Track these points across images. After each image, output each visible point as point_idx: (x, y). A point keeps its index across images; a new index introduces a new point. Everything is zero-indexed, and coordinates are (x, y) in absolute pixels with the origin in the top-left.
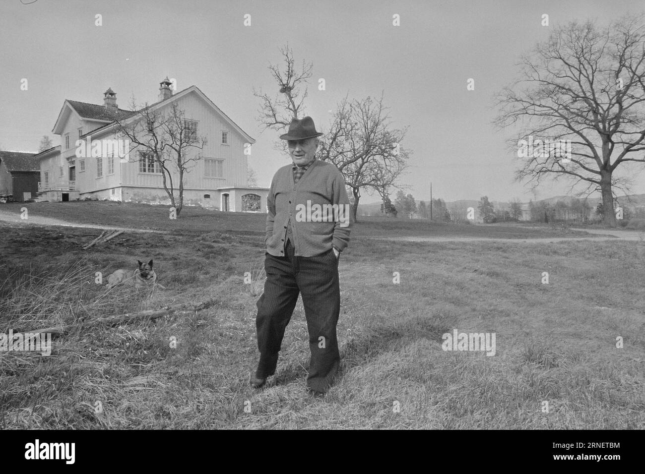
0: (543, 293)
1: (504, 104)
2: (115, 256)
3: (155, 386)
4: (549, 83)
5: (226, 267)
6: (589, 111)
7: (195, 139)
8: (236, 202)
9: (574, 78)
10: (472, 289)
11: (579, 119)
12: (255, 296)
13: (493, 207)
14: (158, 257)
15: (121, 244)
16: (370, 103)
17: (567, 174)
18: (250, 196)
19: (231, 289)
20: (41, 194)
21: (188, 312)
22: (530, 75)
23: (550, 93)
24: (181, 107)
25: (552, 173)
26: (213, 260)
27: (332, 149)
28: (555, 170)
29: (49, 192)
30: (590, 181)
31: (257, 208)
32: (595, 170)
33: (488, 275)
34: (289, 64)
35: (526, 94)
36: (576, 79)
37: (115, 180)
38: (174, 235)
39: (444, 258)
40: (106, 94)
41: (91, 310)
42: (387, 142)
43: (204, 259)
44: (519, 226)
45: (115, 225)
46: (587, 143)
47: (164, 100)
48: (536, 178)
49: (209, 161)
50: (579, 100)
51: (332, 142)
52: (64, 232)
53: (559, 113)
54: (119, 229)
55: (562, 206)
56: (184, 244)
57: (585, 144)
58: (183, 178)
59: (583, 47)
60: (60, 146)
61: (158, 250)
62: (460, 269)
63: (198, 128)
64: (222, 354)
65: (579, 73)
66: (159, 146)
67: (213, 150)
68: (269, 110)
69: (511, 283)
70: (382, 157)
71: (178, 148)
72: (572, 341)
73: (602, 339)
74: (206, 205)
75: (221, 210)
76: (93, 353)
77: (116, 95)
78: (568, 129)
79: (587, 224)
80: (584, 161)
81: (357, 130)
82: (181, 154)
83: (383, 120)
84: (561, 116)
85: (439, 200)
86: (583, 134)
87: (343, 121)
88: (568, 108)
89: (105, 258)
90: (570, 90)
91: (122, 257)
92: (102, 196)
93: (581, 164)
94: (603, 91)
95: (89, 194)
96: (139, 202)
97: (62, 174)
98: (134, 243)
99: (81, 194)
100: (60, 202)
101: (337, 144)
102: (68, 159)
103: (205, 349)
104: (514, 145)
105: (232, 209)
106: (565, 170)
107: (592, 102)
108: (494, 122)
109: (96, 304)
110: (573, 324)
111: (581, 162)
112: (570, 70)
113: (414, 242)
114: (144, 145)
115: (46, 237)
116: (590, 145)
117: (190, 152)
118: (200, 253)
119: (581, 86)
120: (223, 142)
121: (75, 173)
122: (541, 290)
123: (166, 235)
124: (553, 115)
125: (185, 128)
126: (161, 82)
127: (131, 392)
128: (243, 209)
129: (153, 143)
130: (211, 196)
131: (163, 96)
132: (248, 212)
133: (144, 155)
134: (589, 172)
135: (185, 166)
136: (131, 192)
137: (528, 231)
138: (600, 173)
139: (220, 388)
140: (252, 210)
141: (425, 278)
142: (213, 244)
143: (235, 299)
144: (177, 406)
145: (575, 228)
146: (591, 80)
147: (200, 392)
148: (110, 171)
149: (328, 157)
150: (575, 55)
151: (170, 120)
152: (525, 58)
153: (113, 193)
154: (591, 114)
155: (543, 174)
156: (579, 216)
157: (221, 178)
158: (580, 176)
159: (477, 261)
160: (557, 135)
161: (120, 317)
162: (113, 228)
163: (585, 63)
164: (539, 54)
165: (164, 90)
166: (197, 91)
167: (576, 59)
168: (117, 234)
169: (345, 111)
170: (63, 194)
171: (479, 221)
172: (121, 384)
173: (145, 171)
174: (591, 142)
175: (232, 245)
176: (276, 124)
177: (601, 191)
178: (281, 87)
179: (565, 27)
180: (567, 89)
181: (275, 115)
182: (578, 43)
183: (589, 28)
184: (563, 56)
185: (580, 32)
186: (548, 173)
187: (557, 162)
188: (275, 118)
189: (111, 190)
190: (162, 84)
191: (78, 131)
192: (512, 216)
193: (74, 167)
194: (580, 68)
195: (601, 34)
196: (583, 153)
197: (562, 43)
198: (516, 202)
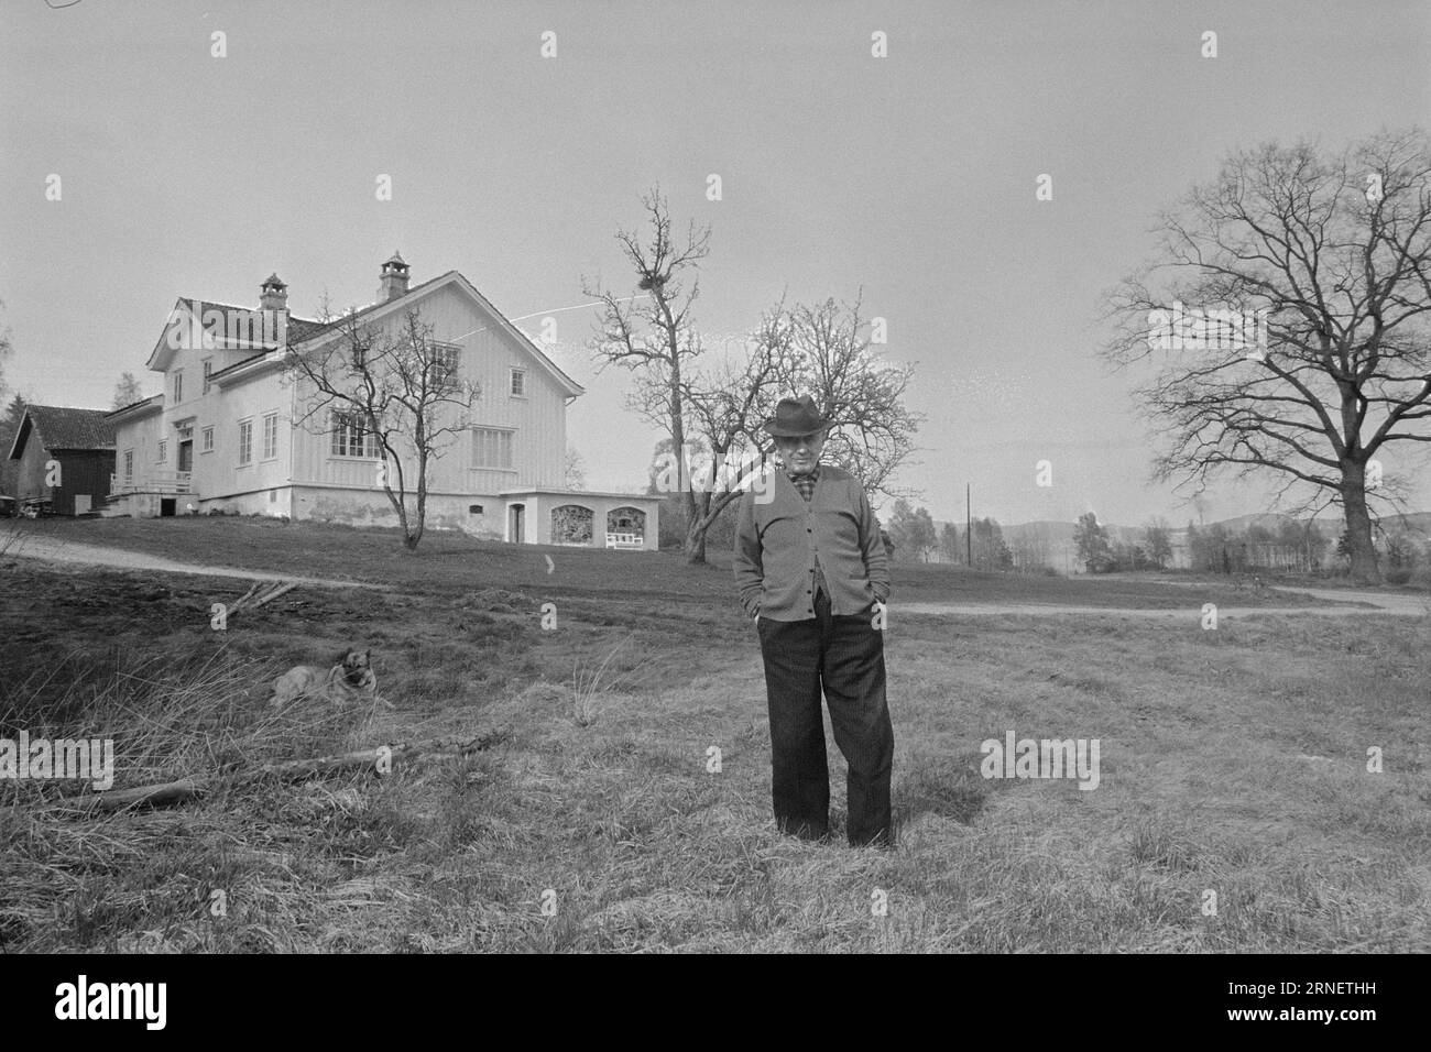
0: (1193, 725)
1: (1126, 313)
2: (283, 637)
3: (390, 898)
4: (1222, 271)
5: (522, 665)
6: (1310, 331)
7: (455, 385)
8: (540, 520)
9: (1275, 260)
10: (1042, 716)
11: (1290, 347)
12: (585, 725)
13: (1107, 538)
14: (374, 640)
15: (293, 613)
16: (833, 312)
17: (1266, 467)
18: (571, 509)
19: (534, 710)
20: (116, 500)
21: (447, 756)
22: (1180, 254)
23: (1225, 292)
24: (426, 316)
25: (1233, 463)
26: (492, 649)
27: (749, 411)
28: (1239, 459)
29: (135, 497)
30: (1319, 482)
31: (585, 537)
32: (1328, 458)
33: (1078, 686)
34: (660, 228)
35: (1172, 293)
36: (1280, 264)
37: (279, 472)
38: (406, 593)
39: (988, 649)
40: (265, 286)
41: (246, 749)
42: (870, 396)
43: (474, 648)
44: (1164, 580)
45: (278, 571)
46: (1308, 400)
47: (389, 301)
48: (1198, 475)
49: (482, 433)
50: (1287, 307)
51: (751, 397)
52: (170, 585)
54: (286, 578)
55: (1261, 536)
56: (429, 613)
57: (1304, 403)
58: (427, 471)
59: (1291, 194)
60: (161, 395)
61: (375, 627)
62: (1020, 673)
63: (461, 362)
64: (519, 839)
65: (1285, 249)
66: (375, 401)
67: (493, 408)
68: (616, 326)
69: (1125, 705)
70: (859, 428)
71: (416, 404)
72: (1240, 823)
73: (1301, 820)
74: (475, 527)
75: (507, 540)
76: (260, 834)
77: (287, 289)
78: (1266, 369)
79: (1318, 576)
80: (1303, 439)
81: (806, 370)
82: (424, 416)
83: (861, 348)
85: (987, 521)
86: (1299, 379)
87: (774, 351)
89: (264, 642)
90: (1268, 285)
91: (298, 640)
92: (249, 506)
93: (1296, 446)
94: (1339, 288)
95: (218, 501)
96: (328, 520)
97: (162, 456)
98: (321, 610)
99: (202, 501)
100: (156, 517)
101: (760, 400)
102: (177, 424)
103: (486, 830)
104: (1148, 403)
105: (531, 537)
106: (1261, 457)
107: (1316, 312)
108: (1104, 353)
109: (257, 737)
110: (1246, 790)
111: (1298, 441)
112: (1267, 244)
113: (926, 614)
114: (344, 397)
115: (132, 594)
116: (1314, 403)
117: (444, 413)
118: (463, 634)
119: (1291, 278)
120: (514, 391)
121: (191, 454)
122: (1188, 719)
123: (389, 593)
125: (433, 362)
126: (384, 263)
127: (341, 909)
128: (553, 539)
129: (364, 393)
130: (485, 510)
131: (387, 291)
132: (564, 544)
133: (342, 418)
134: (1315, 463)
135: (430, 444)
136: (311, 499)
137: (1182, 592)
138: (1339, 465)
139: (519, 903)
140: (574, 540)
141: (943, 691)
142: (491, 615)
143: (544, 731)
144: (436, 936)
145: (1288, 586)
146: (1312, 265)
147: (481, 909)
148: (267, 451)
149: (741, 427)
150: (1276, 211)
151: (402, 345)
152: (1168, 217)
153: (273, 499)
154: (1315, 336)
155: (1212, 467)
156: (1301, 559)
157: (506, 470)
158: (1296, 472)
159: (1058, 657)
160: (1241, 384)
161: (309, 764)
162: (275, 578)
163: (1298, 228)
164: (1198, 210)
165: (390, 279)
166: (461, 282)
167: (1278, 219)
168: (283, 590)
169: (780, 329)
170: (164, 501)
171: (1076, 568)
172: (323, 894)
173: (343, 452)
174: (1317, 397)
175: (533, 618)
176: (628, 357)
177: (1342, 503)
178: (641, 278)
179: (1252, 153)
180: (1260, 284)
181: (627, 337)
182: (1281, 188)
183: (1304, 157)
184: (1249, 214)
185: (1284, 164)
186: (1223, 463)
187: (1244, 440)
188: (628, 342)
189: (269, 493)
190: (385, 266)
191: (203, 365)
192: (1150, 559)
193: (190, 443)
194: (1287, 240)
195: (1329, 169)
196: (1299, 422)
197: (1248, 186)
198: (1159, 527)
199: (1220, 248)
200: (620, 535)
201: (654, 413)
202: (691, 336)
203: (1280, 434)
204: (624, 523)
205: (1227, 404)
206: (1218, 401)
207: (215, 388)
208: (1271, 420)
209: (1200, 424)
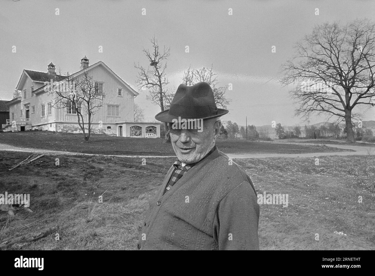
1: (288, 70)
4: (313, 58)
6: (337, 75)
8: (127, 130)
11: (331, 79)
12: (89, 221)
13: (284, 129)
16: (205, 71)
17: (325, 112)
18: (135, 127)
22: (302, 54)
23: (314, 64)
24: (91, 74)
25: (316, 111)
28: (318, 109)
30: (339, 115)
31: (139, 135)
32: (342, 109)
34: (156, 48)
35: (300, 65)
36: (329, 56)
37: (52, 119)
40: (49, 66)
46: (336, 93)
47: (83, 70)
48: (307, 114)
49: (110, 106)
50: (331, 68)
53: (319, 76)
54: (44, 152)
55: (324, 128)
57: (335, 94)
59: (332, 37)
60: (21, 97)
63: (104, 87)
65: (330, 52)
66: (75, 99)
68: (144, 76)
71: (88, 100)
74: (109, 132)
75: (118, 136)
77: (55, 67)
80: (335, 104)
82: (89, 103)
83: (213, 82)
84: (321, 77)
85: (252, 126)
86: (334, 88)
88: (325, 73)
90: (325, 62)
92: (45, 128)
93: (333, 106)
94: (345, 63)
95: (37, 127)
96: (66, 132)
97: (22, 114)
98: (47, 164)
99: (32, 127)
100: (19, 132)
102: (25, 105)
104: (294, 95)
105: (124, 135)
106: (324, 109)
107: (339, 69)
108: (282, 81)
111: (333, 104)
112: (325, 51)
114: (66, 98)
116: (338, 94)
117: (96, 102)
119: (332, 60)
120: (119, 94)
121: (29, 114)
124: (316, 77)
126: (82, 59)
128: (130, 135)
129: (72, 97)
130: (111, 128)
131: (83, 67)
132: (133, 137)
134: (338, 110)
135: (92, 111)
136: (62, 126)
138: (344, 111)
140: (136, 135)
145: (331, 144)
146: (337, 57)
148: (49, 113)
150: (328, 42)
151: (83, 83)
152: (299, 44)
153: (51, 126)
155: (311, 112)
156: (334, 134)
157: (117, 116)
158: (333, 113)
162: (41, 152)
163: (334, 46)
164: (307, 42)
165: (83, 64)
166: (102, 64)
167: (329, 44)
169: (189, 76)
170: (21, 127)
171: (276, 138)
173: (70, 113)
174: (339, 92)
176: (148, 85)
177: (345, 121)
178: (150, 62)
179: (321, 26)
180: (324, 62)
181: (147, 80)
182: (329, 35)
183: (335, 27)
184: (321, 42)
185: (330, 29)
186: (314, 111)
187: (319, 104)
188: (148, 81)
189: (50, 124)
190: (82, 60)
191: (31, 89)
192: (295, 135)
193: (29, 110)
194: (331, 50)
195: (342, 30)
196: (334, 99)
197: (320, 35)
198: (297, 126)
199: (313, 52)
200: (149, 134)
201: (155, 101)
202: (165, 79)
203: (329, 102)
204: (150, 130)
205: (315, 95)
206: (312, 94)
207: (35, 95)
208: (327, 99)
209: (308, 100)
